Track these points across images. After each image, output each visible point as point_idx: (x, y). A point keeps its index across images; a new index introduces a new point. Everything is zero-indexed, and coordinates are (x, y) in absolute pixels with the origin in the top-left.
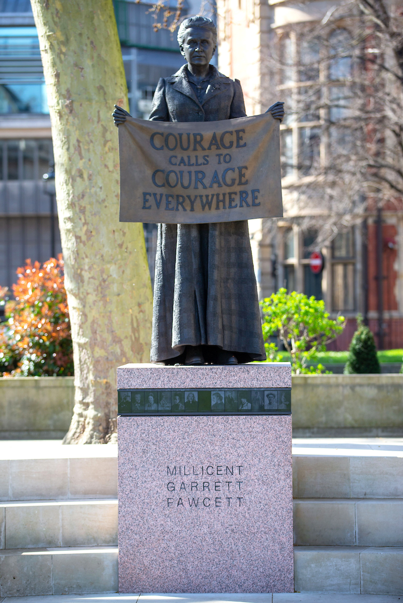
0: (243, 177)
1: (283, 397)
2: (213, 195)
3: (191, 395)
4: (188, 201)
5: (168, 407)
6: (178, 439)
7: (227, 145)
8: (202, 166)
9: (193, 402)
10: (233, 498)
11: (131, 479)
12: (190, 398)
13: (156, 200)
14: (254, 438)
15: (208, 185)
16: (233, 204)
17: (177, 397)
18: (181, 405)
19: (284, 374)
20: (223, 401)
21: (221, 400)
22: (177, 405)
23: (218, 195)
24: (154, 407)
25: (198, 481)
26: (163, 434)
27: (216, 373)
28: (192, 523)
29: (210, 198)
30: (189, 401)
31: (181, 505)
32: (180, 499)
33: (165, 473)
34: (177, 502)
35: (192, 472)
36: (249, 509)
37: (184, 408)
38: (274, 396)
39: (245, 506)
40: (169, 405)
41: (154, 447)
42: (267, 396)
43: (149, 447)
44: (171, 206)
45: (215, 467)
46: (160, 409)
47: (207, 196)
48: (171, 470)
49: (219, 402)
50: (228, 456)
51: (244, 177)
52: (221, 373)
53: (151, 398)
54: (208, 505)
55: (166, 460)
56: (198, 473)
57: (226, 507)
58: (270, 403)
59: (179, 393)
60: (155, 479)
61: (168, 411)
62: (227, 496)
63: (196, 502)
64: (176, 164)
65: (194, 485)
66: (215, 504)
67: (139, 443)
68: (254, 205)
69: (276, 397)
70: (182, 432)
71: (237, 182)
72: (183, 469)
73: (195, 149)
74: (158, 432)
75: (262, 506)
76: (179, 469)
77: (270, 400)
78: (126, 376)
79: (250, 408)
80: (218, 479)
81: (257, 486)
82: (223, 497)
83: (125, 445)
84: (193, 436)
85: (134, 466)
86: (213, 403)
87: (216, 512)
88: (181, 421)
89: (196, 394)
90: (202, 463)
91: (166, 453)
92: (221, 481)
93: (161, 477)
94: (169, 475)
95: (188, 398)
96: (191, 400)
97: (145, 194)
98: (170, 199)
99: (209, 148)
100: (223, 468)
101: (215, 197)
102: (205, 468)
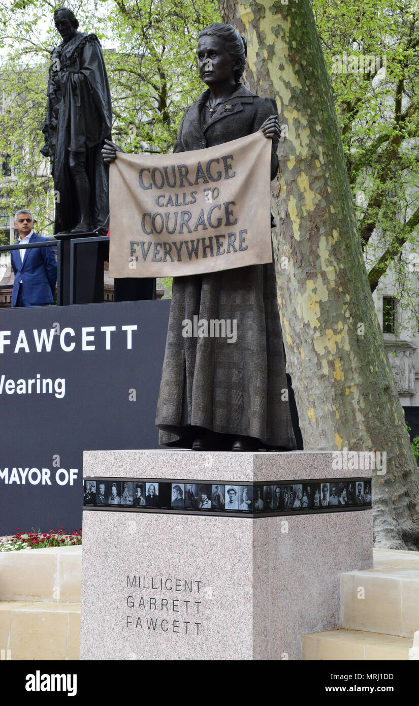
0: (230, 216)
1: (245, 495)
2: (198, 240)
3: (152, 488)
4: (174, 249)
5: (130, 501)
6: (138, 542)
7: (215, 176)
8: (190, 205)
9: (154, 495)
10: (191, 623)
11: (93, 588)
12: (151, 491)
13: (143, 249)
14: (213, 545)
15: (192, 228)
16: (222, 250)
17: (139, 490)
18: (142, 499)
19: (246, 463)
20: (183, 496)
21: (181, 495)
22: (139, 499)
23: (204, 239)
24: (116, 501)
25: (157, 597)
26: (124, 535)
27: (176, 460)
28: (150, 651)
29: (195, 243)
30: (150, 494)
31: (140, 626)
32: (139, 618)
33: (125, 584)
34: (136, 622)
35: (151, 585)
36: (207, 640)
37: (144, 504)
38: (236, 493)
39: (202, 635)
40: (131, 499)
41: (115, 550)
42: (228, 491)
43: (111, 550)
44: (158, 257)
45: (174, 580)
46: (122, 503)
47: (192, 242)
48: (131, 581)
49: (179, 498)
50: (187, 568)
51: (232, 215)
52: (181, 461)
53: (114, 490)
54: (165, 629)
55: (126, 568)
56: (157, 586)
57: (184, 633)
58: (231, 501)
59: (140, 484)
60: (116, 591)
61: (130, 506)
62: (185, 619)
63: (154, 624)
64: (163, 205)
65: (152, 602)
66: (173, 629)
67: (102, 544)
68: (242, 249)
69: (237, 494)
70: (142, 533)
71: (224, 221)
72: (142, 580)
73: (182, 185)
74: (120, 531)
75: (220, 638)
76: (138, 580)
77: (230, 498)
78: (92, 462)
79: (210, 507)
80: (177, 597)
81: (215, 610)
82: (181, 620)
83: (89, 545)
84: (153, 538)
85: (96, 573)
86: (173, 498)
87: (173, 640)
88: (141, 520)
89: (157, 485)
90: (162, 575)
91: (127, 559)
92: (179, 600)
93: (121, 588)
94: (129, 586)
95: (149, 491)
96: (152, 494)
97: (132, 244)
98: (159, 248)
99: (196, 183)
100: (182, 583)
101: (201, 242)
102: (164, 581)
